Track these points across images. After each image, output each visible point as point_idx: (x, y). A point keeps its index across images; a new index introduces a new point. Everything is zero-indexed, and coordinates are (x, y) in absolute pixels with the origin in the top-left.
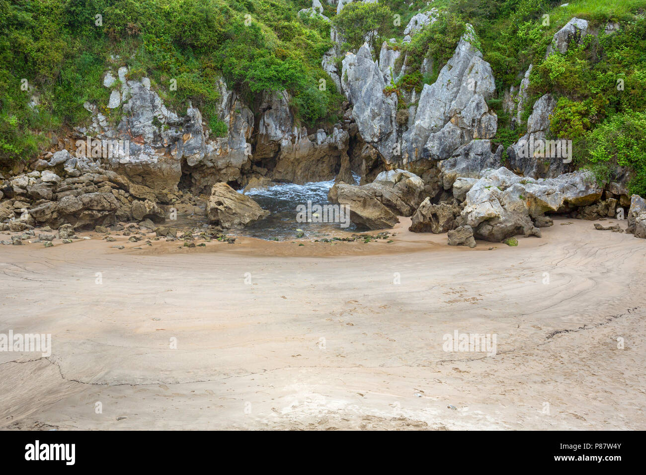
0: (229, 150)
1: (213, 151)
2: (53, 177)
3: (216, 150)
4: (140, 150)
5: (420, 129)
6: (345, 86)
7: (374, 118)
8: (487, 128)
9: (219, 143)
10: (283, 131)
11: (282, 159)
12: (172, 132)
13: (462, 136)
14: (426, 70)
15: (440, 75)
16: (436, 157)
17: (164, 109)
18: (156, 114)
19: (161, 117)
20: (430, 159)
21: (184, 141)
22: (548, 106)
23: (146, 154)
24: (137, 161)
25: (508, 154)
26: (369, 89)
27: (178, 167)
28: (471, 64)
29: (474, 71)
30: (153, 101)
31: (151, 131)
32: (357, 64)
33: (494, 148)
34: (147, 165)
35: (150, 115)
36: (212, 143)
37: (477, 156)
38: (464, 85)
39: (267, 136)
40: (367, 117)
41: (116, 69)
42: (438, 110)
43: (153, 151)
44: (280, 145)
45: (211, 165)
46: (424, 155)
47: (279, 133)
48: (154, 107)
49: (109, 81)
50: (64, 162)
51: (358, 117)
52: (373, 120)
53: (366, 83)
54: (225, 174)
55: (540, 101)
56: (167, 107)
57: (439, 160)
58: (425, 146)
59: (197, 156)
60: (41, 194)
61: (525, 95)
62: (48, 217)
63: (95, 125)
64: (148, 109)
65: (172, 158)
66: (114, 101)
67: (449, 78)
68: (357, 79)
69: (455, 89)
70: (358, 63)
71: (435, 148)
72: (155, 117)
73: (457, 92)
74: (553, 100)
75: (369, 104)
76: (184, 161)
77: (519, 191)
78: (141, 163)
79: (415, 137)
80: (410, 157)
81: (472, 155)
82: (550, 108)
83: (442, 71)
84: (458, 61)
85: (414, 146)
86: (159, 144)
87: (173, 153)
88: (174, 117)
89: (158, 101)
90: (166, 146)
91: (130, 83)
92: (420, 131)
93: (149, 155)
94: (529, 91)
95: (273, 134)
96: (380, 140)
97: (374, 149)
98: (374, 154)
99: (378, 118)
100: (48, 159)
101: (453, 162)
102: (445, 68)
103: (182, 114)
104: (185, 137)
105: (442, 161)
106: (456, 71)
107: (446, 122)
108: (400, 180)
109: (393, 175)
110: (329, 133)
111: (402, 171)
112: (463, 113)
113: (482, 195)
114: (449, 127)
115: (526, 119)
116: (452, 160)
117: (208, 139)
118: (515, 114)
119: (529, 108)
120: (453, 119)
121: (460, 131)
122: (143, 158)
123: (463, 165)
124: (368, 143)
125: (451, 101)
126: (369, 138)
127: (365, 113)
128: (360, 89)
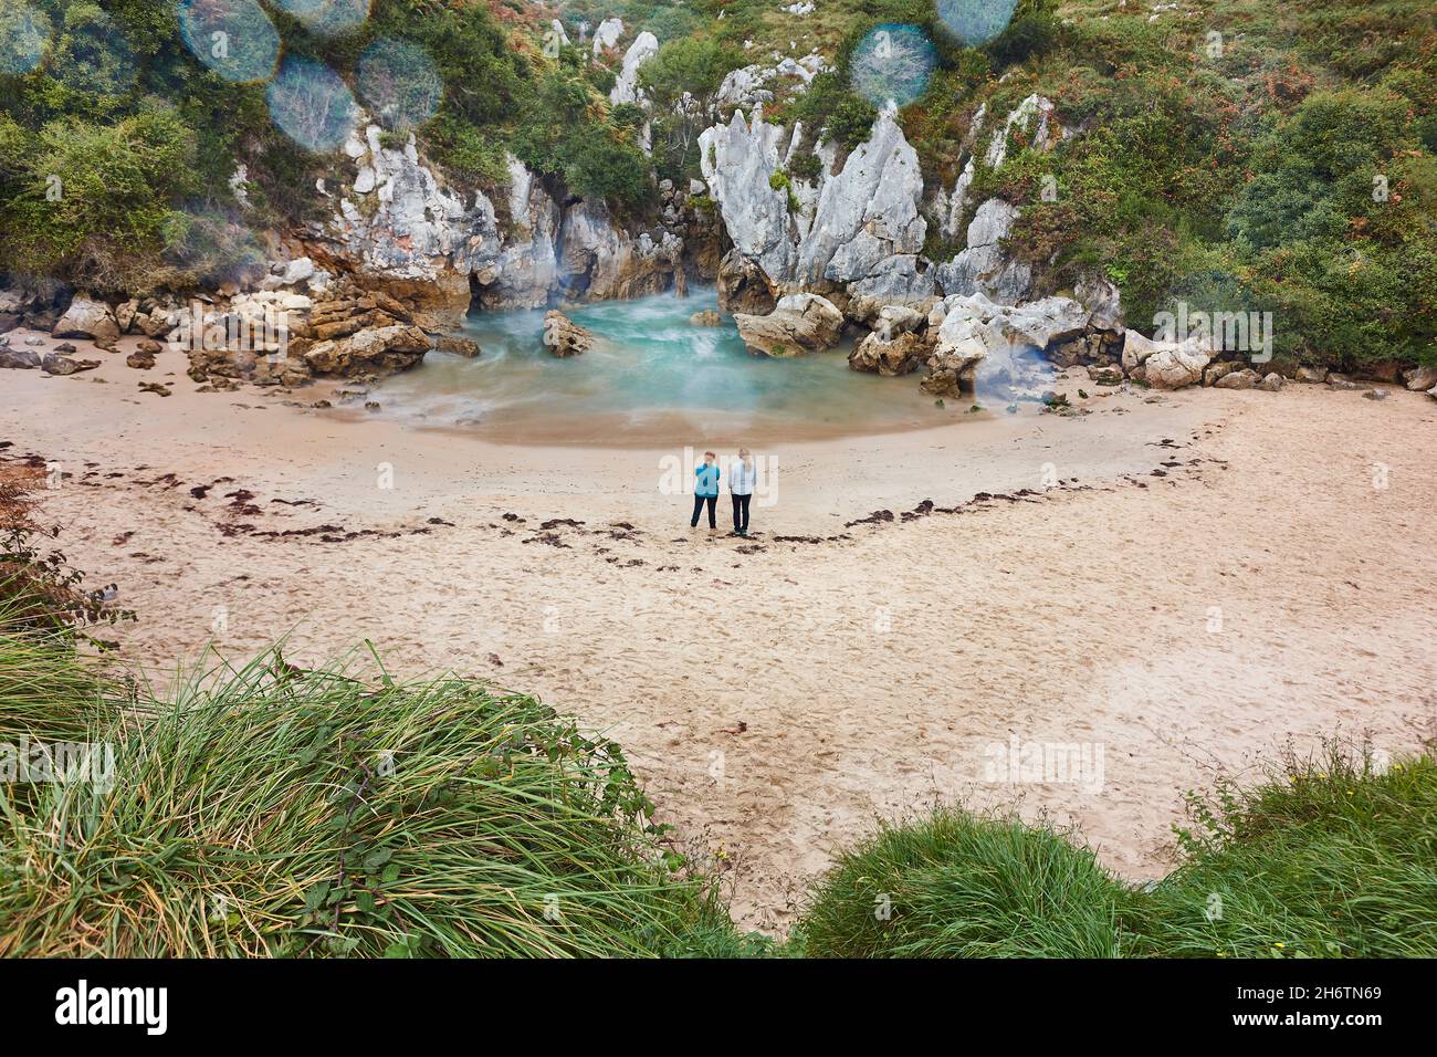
0: (532, 262)
1: (511, 263)
3: (514, 261)
4: (407, 259)
5: (827, 237)
7: (758, 219)
8: (913, 239)
9: (518, 251)
10: (600, 236)
12: (455, 233)
13: (881, 249)
15: (848, 163)
16: (846, 278)
17: (440, 196)
18: (430, 204)
19: (437, 208)
20: (837, 280)
21: (472, 247)
22: (999, 212)
23: (418, 265)
24: (408, 277)
27: (464, 286)
28: (894, 150)
29: (901, 159)
30: (423, 183)
31: (424, 230)
32: (730, 142)
33: (921, 266)
34: (422, 282)
35: (422, 205)
36: (509, 250)
37: (902, 277)
38: (887, 178)
39: (579, 241)
40: (746, 218)
41: (362, 129)
42: (848, 212)
43: (426, 260)
44: (595, 256)
45: (510, 283)
46: (829, 275)
47: (594, 237)
48: (426, 192)
49: (353, 147)
50: (309, 278)
51: (731, 218)
52: (755, 224)
55: (988, 205)
56: (445, 192)
57: (850, 282)
58: (831, 262)
59: (492, 270)
61: (964, 197)
62: (334, 364)
63: (337, 218)
64: (416, 195)
65: (456, 273)
66: (364, 182)
67: (862, 168)
68: (729, 164)
69: (871, 185)
70: (732, 140)
71: (846, 265)
72: (428, 209)
73: (876, 187)
76: (473, 278)
77: (1003, 324)
78: (413, 279)
80: (809, 277)
81: (895, 275)
82: (1001, 216)
83: (851, 158)
84: (875, 145)
85: (816, 261)
86: (436, 251)
87: (457, 265)
88: (454, 205)
89: (432, 184)
90: (446, 253)
91: (386, 152)
92: (826, 240)
93: (422, 267)
95: (585, 239)
96: (764, 253)
97: (752, 264)
98: (751, 270)
99: (764, 221)
100: (281, 273)
101: (869, 285)
102: (855, 154)
103: (470, 206)
104: (474, 240)
105: (854, 284)
106: (873, 159)
107: (857, 231)
108: (809, 307)
109: (802, 302)
110: (658, 240)
111: (814, 296)
112: (885, 218)
113: (962, 331)
114: (863, 238)
115: (963, 229)
116: (868, 282)
117: (504, 244)
118: (947, 221)
119: (969, 215)
120: (869, 225)
121: (878, 242)
122: (414, 272)
123: (885, 289)
124: (746, 255)
125: (866, 201)
126: (748, 249)
127: (744, 213)
128: (734, 178)
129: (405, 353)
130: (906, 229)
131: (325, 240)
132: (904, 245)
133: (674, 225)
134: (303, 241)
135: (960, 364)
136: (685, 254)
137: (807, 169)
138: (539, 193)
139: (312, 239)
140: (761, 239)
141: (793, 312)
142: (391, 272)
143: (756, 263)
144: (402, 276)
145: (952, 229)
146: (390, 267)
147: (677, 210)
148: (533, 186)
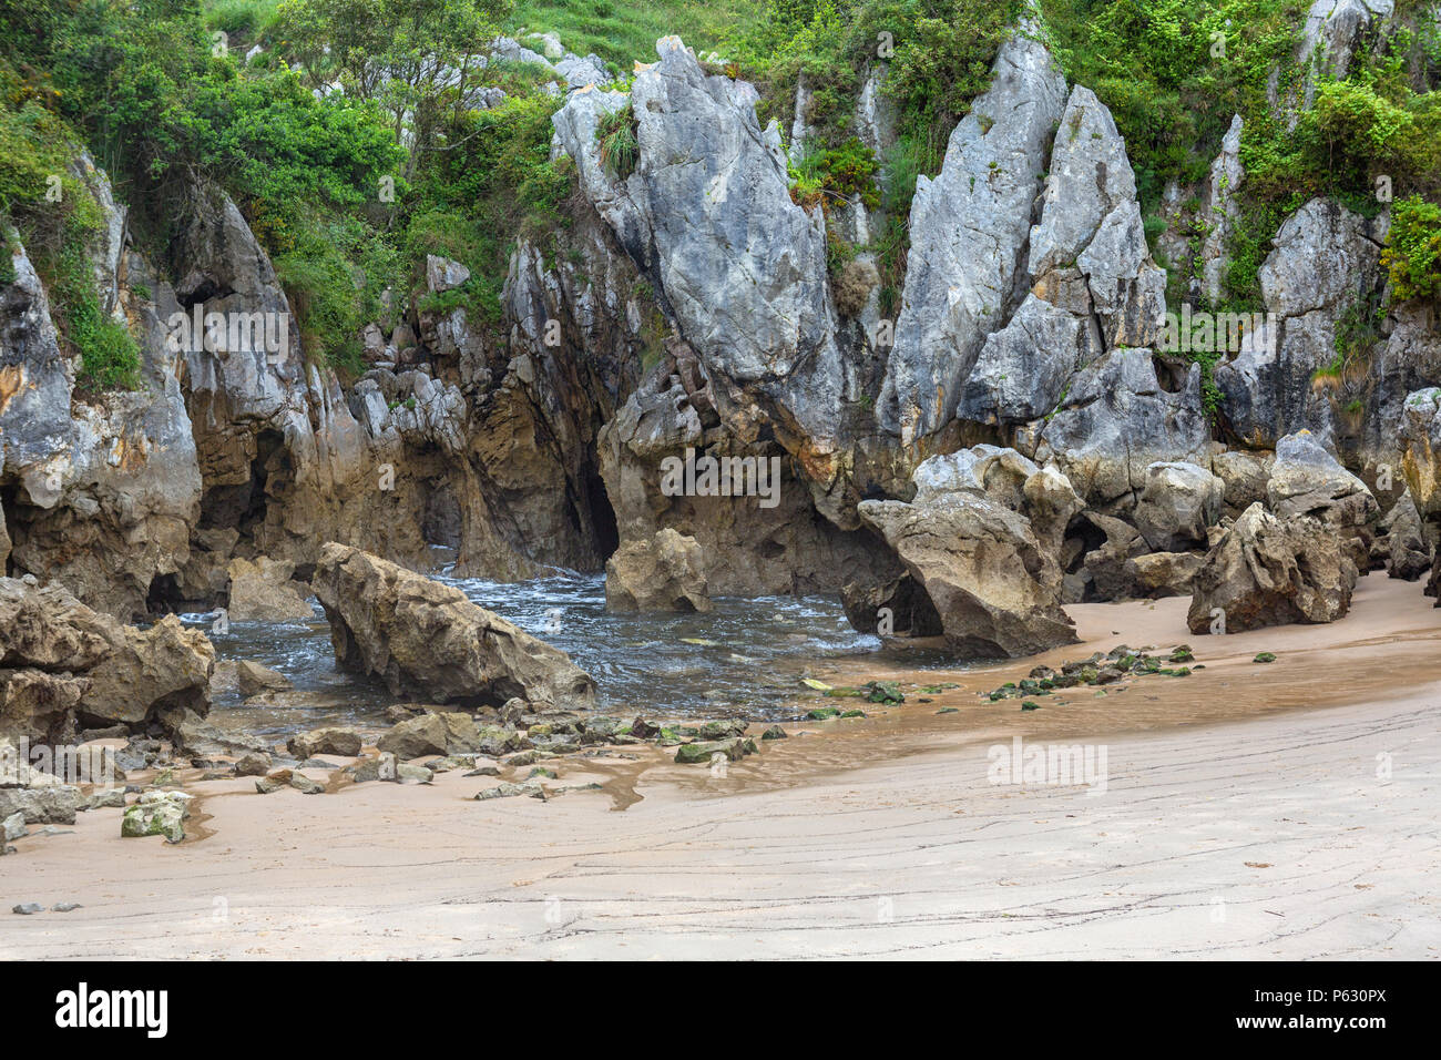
1: (97, 447)
3: (107, 442)
5: (959, 314)
6: (605, 188)
7: (778, 288)
8: (1147, 308)
9: (115, 416)
11: (303, 484)
13: (1081, 341)
14: (876, 135)
15: (952, 149)
16: (1018, 412)
20: (991, 419)
22: (1333, 232)
25: (1224, 388)
26: (735, 190)
29: (1085, 132)
32: (667, 107)
33: (1167, 374)
36: (92, 412)
37: (1147, 399)
38: (1067, 172)
39: (225, 398)
40: (745, 287)
42: (980, 260)
45: (93, 507)
46: (968, 410)
47: (270, 385)
51: (696, 292)
52: (770, 299)
53: (715, 171)
54: (143, 544)
55: (1301, 219)
57: (1027, 419)
58: (974, 378)
59: (62, 464)
61: (1231, 210)
67: (989, 159)
68: (673, 159)
69: (1024, 192)
70: (673, 103)
71: (1010, 381)
74: (1345, 214)
75: (743, 245)
76: (11, 488)
79: (942, 347)
80: (923, 420)
81: (1125, 397)
82: (1341, 239)
83: (956, 136)
84: (1014, 102)
85: (935, 378)
92: (958, 325)
95: (250, 390)
97: (755, 408)
98: (750, 424)
99: (792, 289)
101: (1071, 426)
102: (964, 131)
105: (1033, 425)
106: (1017, 134)
107: (1011, 302)
109: (975, 467)
111: (998, 452)
112: (1084, 262)
114: (1034, 308)
116: (1067, 418)
117: (79, 394)
120: (1041, 285)
121: (1075, 324)
123: (1112, 430)
124: (742, 382)
125: (1023, 229)
126: (751, 365)
127: (735, 275)
128: (693, 194)
132: (1130, 325)
140: (791, 335)
143: (764, 399)
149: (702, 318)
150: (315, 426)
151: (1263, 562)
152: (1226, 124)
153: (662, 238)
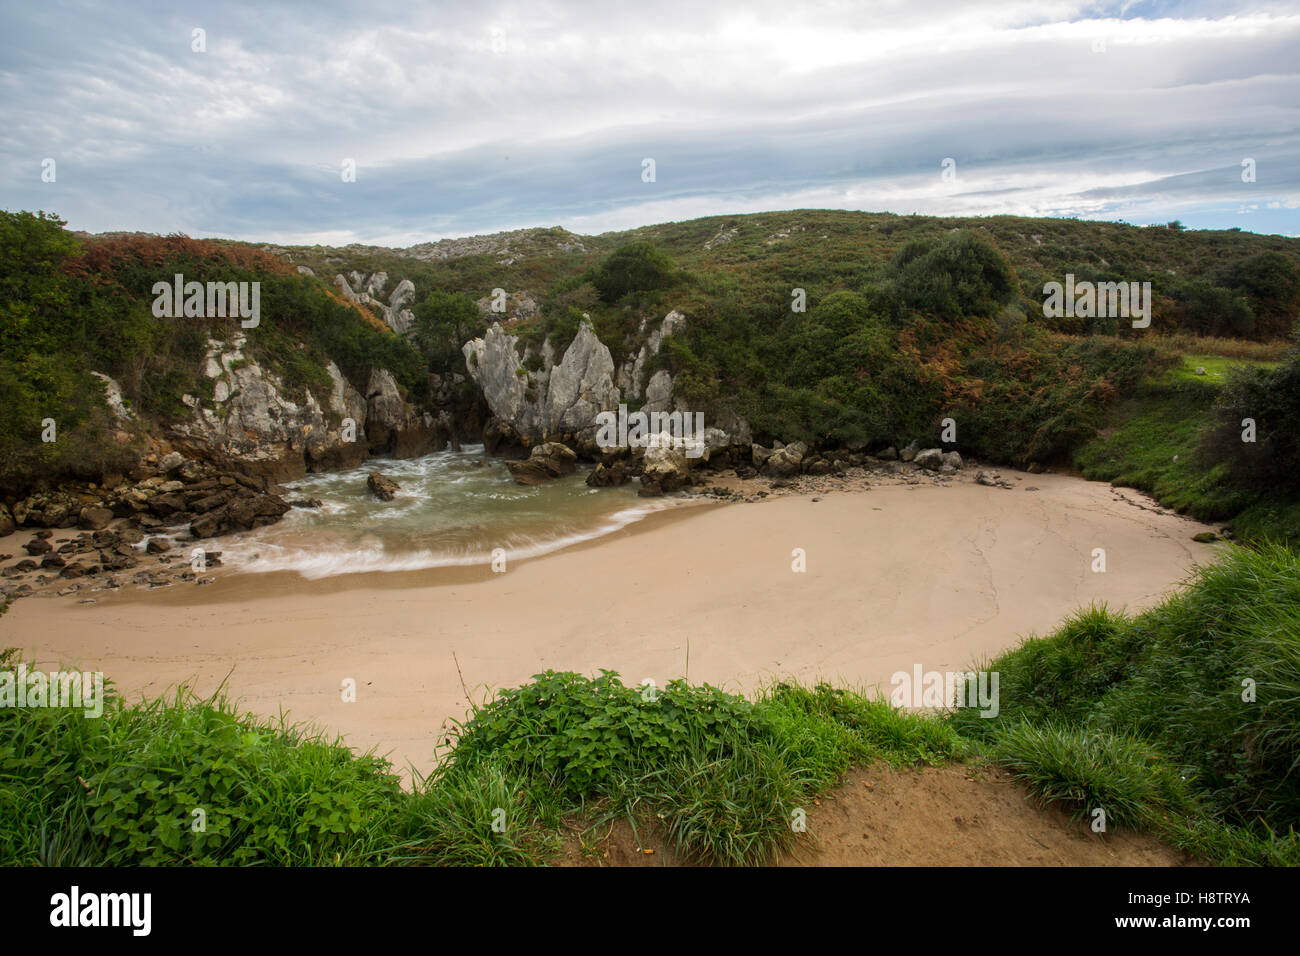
1: (335, 442)
2: (178, 485)
3: (338, 440)
4: (255, 446)
5: (558, 406)
6: (472, 370)
7: (510, 398)
8: (614, 401)
10: (396, 417)
12: (292, 424)
13: (593, 410)
14: (548, 353)
15: (564, 357)
16: (574, 430)
17: (279, 399)
18: (272, 405)
19: (278, 408)
20: (568, 430)
21: (305, 433)
22: (664, 379)
23: (263, 450)
24: (256, 459)
26: (501, 371)
28: (594, 348)
30: (266, 391)
31: (269, 424)
34: (269, 462)
35: (265, 407)
36: (333, 433)
38: (591, 365)
39: (381, 422)
40: (503, 397)
41: (218, 357)
42: (568, 388)
43: (270, 446)
44: (395, 431)
47: (392, 418)
48: (269, 398)
49: (213, 370)
50: (181, 466)
51: (492, 398)
52: (509, 400)
53: (497, 366)
55: (657, 375)
56: (283, 396)
57: (577, 431)
58: (563, 420)
59: (322, 448)
60: (171, 504)
61: (641, 372)
63: (200, 421)
64: (261, 400)
65: (294, 452)
66: (222, 393)
67: (574, 360)
68: (486, 363)
69: (581, 370)
70: (487, 348)
71: (572, 422)
72: (271, 409)
73: (586, 369)
74: (667, 374)
75: (502, 386)
76: (308, 455)
78: (261, 461)
80: (549, 431)
82: (666, 381)
84: (581, 344)
86: (277, 439)
87: (294, 447)
88: (292, 407)
89: (272, 391)
90: (285, 439)
91: (238, 372)
93: (267, 451)
94: (643, 369)
95: (386, 420)
96: (517, 419)
100: (156, 465)
102: (568, 352)
103: (301, 404)
104: (306, 429)
106: (580, 354)
107: (577, 399)
108: (553, 451)
109: (548, 448)
110: (436, 416)
111: (555, 443)
112: (593, 389)
114: (582, 402)
115: (643, 392)
117: (328, 429)
118: (632, 388)
119: (645, 383)
120: (584, 395)
121: (591, 406)
122: (262, 455)
124: (504, 421)
125: (580, 380)
126: (505, 417)
127: (500, 394)
128: (491, 372)
129: (270, 516)
130: (608, 396)
131: (190, 439)
132: (608, 405)
133: (445, 405)
134: (171, 440)
135: (661, 477)
136: (456, 424)
137: (535, 364)
138: (351, 392)
139: (178, 438)
140: (515, 409)
141: (544, 455)
142: (243, 457)
143: (511, 426)
144: (252, 460)
145: (637, 395)
146: (242, 453)
147: (445, 394)
148: (346, 387)
149: (493, 405)
150: (406, 427)
151: (600, 479)
152: (639, 350)
153: (484, 383)
